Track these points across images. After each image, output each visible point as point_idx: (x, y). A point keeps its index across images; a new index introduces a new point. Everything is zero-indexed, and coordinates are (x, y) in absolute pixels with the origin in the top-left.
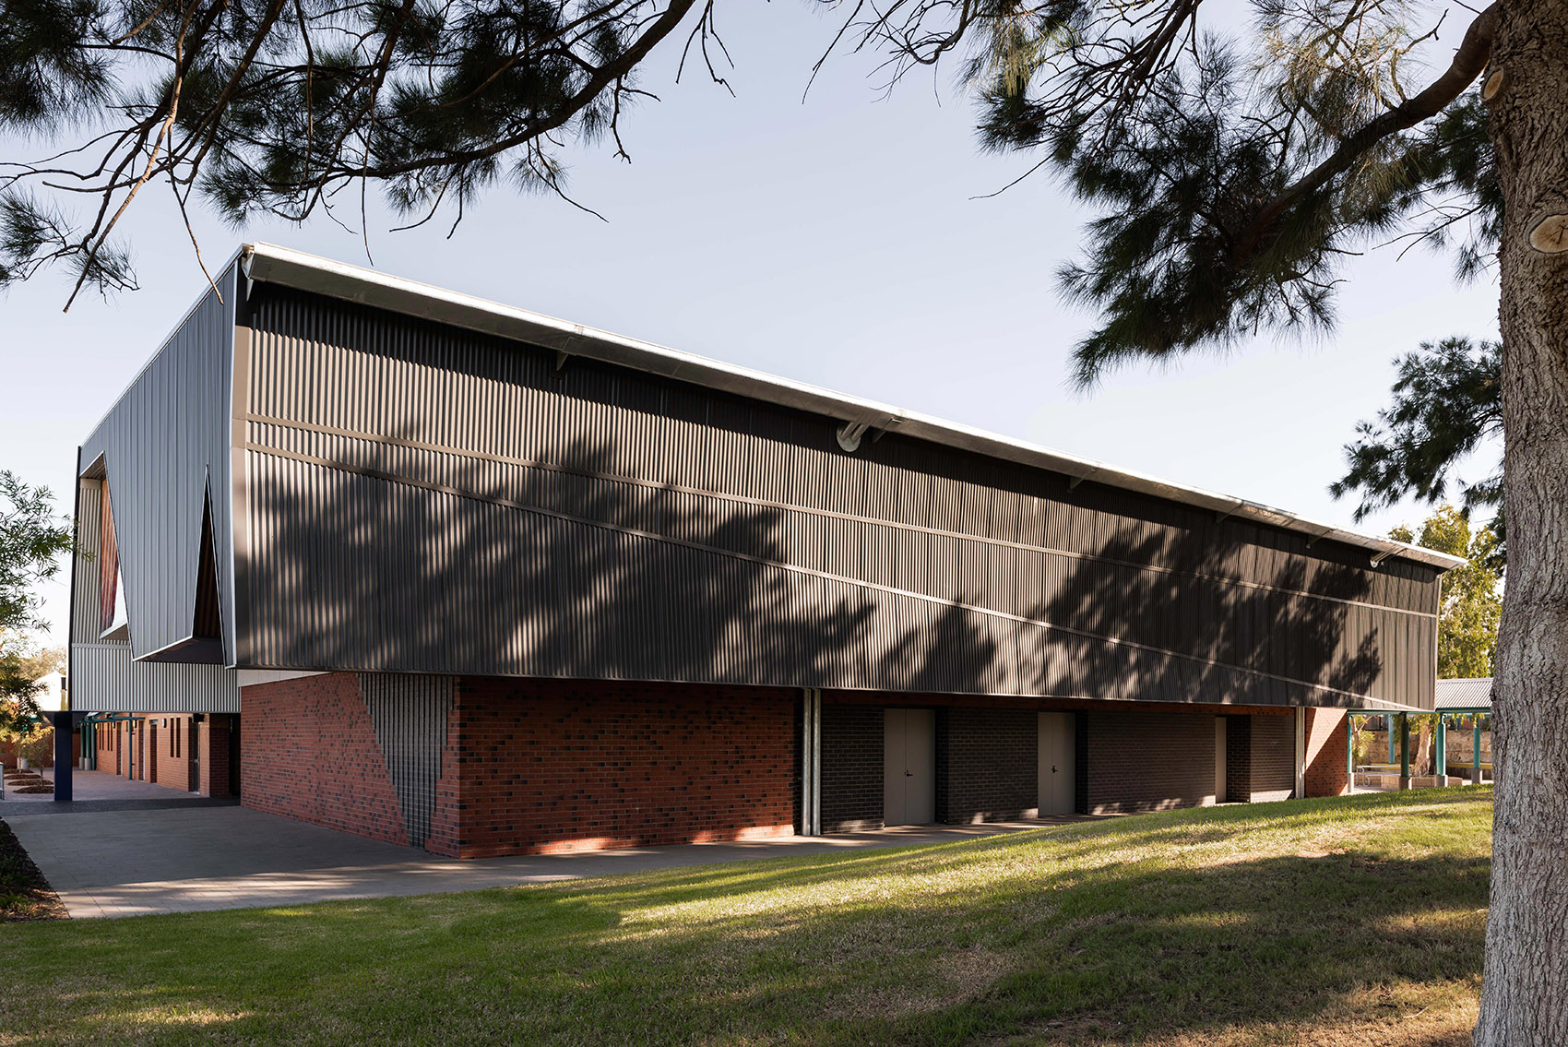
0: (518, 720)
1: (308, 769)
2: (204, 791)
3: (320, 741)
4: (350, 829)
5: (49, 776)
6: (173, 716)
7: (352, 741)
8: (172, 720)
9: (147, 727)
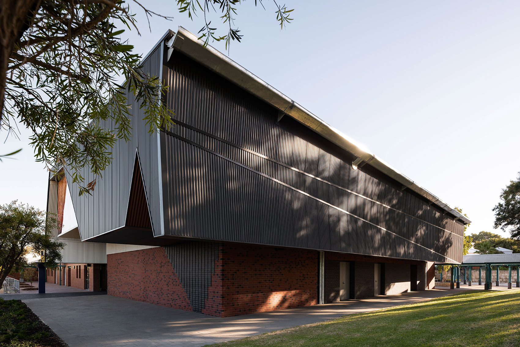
0: (241, 264)
1: (139, 282)
2: (91, 289)
3: (145, 272)
4: (161, 304)
5: (36, 285)
6: (77, 265)
7: (162, 272)
8: (77, 266)
9: (67, 269)
